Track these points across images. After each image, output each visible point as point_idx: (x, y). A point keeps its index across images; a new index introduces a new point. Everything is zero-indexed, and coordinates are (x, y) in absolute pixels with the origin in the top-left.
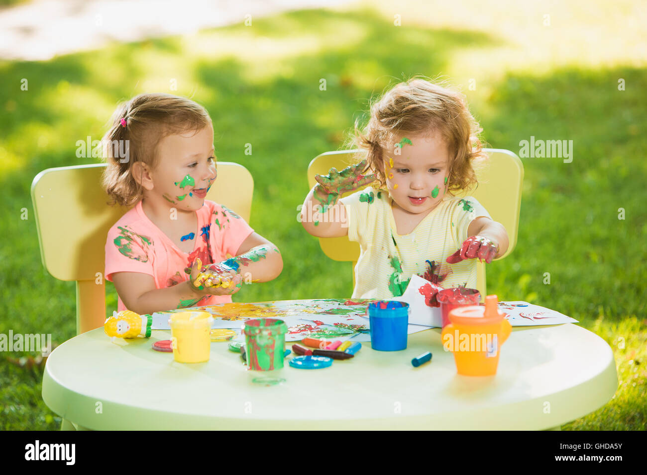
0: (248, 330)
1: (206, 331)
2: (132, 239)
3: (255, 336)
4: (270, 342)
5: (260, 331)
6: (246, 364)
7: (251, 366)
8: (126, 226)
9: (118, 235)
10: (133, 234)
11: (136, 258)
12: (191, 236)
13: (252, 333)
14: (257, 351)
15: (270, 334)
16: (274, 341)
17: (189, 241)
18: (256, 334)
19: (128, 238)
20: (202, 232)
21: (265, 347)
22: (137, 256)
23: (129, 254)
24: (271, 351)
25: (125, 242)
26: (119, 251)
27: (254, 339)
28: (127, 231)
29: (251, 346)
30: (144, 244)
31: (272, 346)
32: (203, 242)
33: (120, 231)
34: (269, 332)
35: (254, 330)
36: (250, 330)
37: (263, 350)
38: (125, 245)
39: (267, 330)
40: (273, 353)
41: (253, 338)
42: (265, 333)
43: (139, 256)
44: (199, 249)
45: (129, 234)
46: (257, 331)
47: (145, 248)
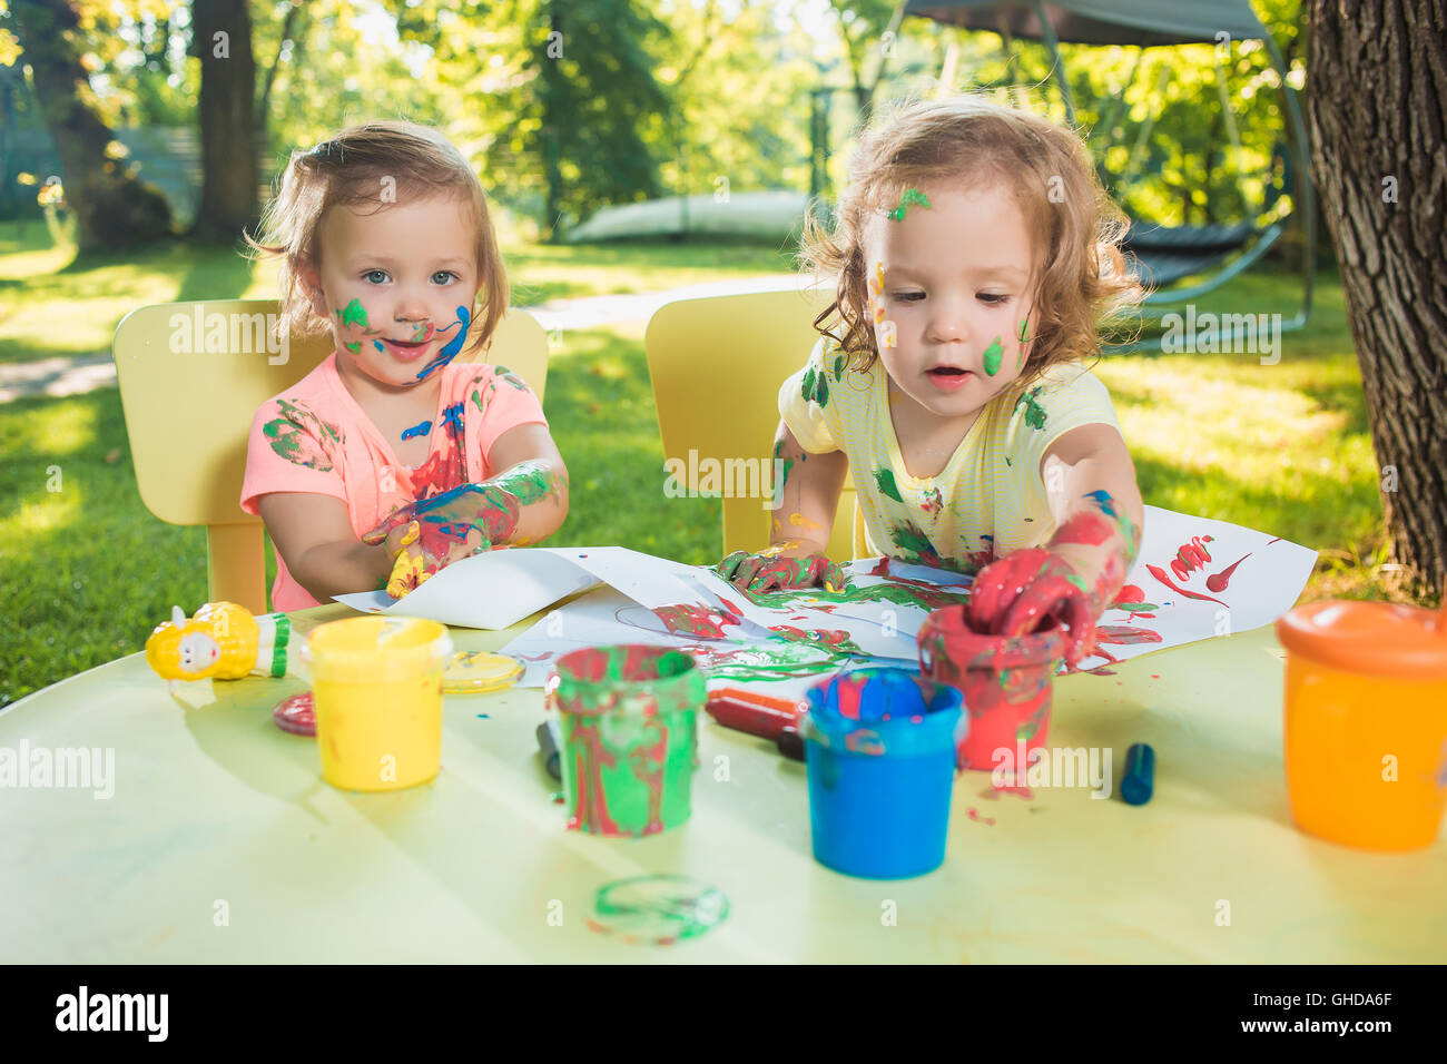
0: (570, 693)
1: (426, 684)
2: (301, 427)
3: (595, 716)
4: (650, 736)
5: (617, 699)
6: (560, 801)
7: (578, 814)
8: (294, 401)
9: (276, 416)
10: (304, 415)
11: (306, 463)
12: (425, 429)
13: (587, 705)
14: (605, 771)
15: (652, 711)
16: (664, 733)
17: (419, 438)
18: (602, 709)
19: (294, 422)
20: (444, 417)
21: (632, 755)
22: (308, 458)
23: (291, 453)
24: (653, 766)
25: (287, 429)
26: (273, 447)
27: (594, 728)
28: (294, 409)
29: (582, 751)
30: (324, 435)
31: (658, 751)
32: (447, 439)
33: (280, 408)
34: (647, 702)
35: (593, 696)
36: (578, 696)
37: (624, 766)
38: (286, 436)
39: (640, 696)
40: (660, 773)
41: (587, 725)
42: (633, 707)
43: (314, 458)
44: (437, 455)
45: (295, 415)
46: (605, 699)
47: (327, 446)
